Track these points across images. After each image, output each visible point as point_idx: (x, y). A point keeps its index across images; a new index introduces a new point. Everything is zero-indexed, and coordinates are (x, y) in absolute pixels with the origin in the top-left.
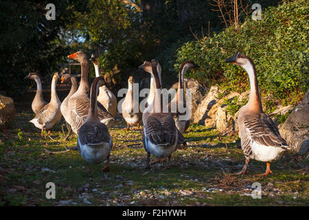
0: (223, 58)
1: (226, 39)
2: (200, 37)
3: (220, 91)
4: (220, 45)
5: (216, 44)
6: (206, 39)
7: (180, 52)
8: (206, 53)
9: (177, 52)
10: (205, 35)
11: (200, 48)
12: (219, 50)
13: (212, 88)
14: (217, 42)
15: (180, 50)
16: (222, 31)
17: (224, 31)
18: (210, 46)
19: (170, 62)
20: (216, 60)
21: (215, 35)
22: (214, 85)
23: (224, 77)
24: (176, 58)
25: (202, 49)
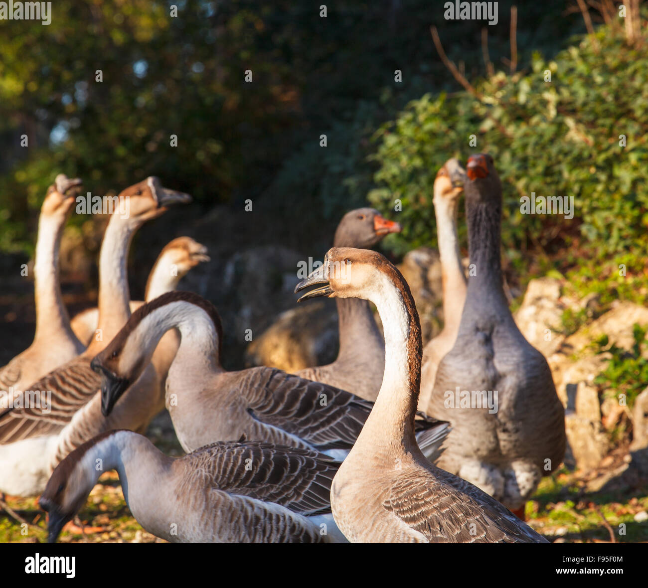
0: (579, 162)
1: (588, 82)
2: (477, 74)
3: (567, 300)
4: (564, 108)
5: (545, 103)
6: (501, 86)
7: (391, 140)
8: (503, 142)
9: (381, 141)
10: (499, 66)
11: (476, 120)
12: (561, 129)
13: (535, 288)
14: (551, 96)
15: (394, 130)
16: (565, 47)
17: (577, 44)
18: (520, 114)
19: (351, 182)
20: (548, 172)
21: (538, 65)
22: (541, 275)
23: (585, 240)
24: (377, 166)
25: (487, 125)
